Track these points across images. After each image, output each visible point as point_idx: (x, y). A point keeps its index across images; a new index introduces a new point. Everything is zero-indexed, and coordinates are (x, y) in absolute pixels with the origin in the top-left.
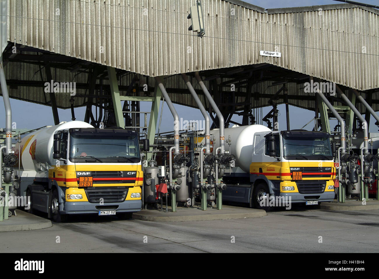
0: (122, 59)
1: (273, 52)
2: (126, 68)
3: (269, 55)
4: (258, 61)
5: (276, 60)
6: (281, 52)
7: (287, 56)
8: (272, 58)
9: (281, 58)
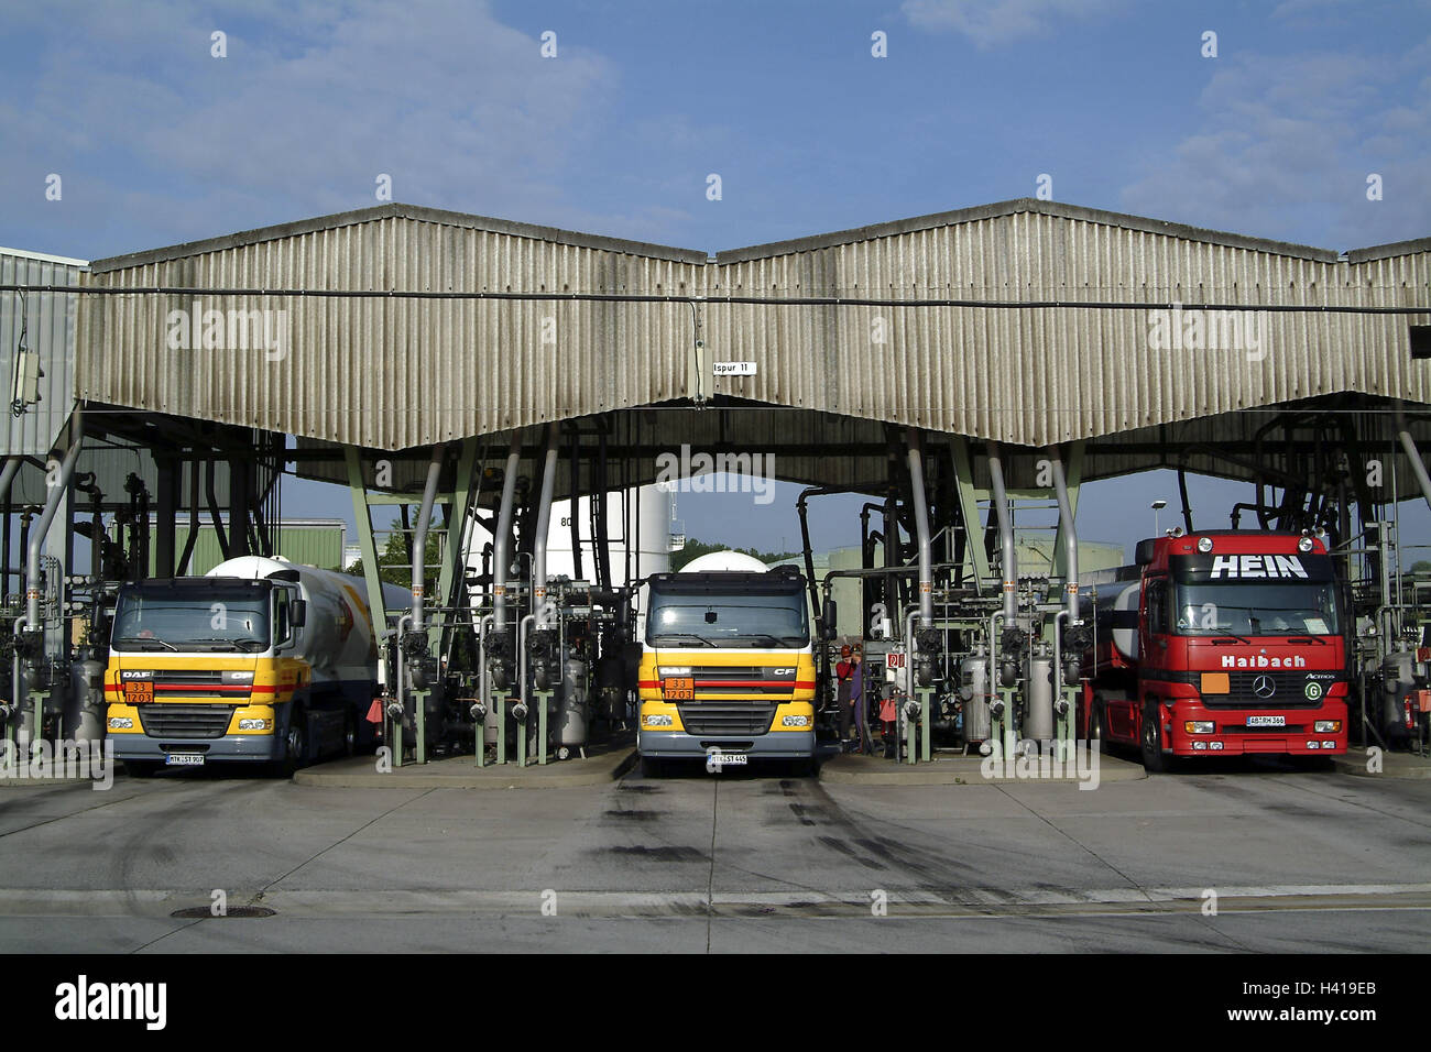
0: (318, 415)
1: (732, 364)
2: (328, 435)
3: (721, 373)
4: (683, 391)
5: (741, 382)
6: (758, 360)
7: (776, 369)
8: (729, 379)
9: (758, 376)
